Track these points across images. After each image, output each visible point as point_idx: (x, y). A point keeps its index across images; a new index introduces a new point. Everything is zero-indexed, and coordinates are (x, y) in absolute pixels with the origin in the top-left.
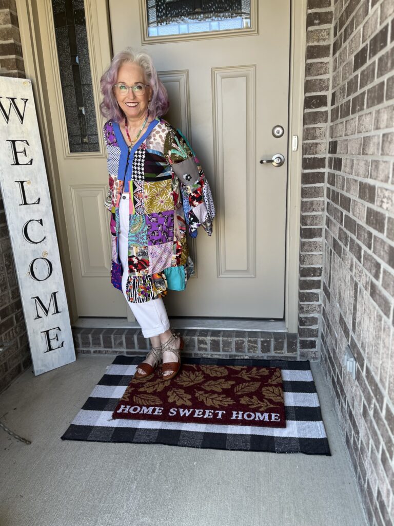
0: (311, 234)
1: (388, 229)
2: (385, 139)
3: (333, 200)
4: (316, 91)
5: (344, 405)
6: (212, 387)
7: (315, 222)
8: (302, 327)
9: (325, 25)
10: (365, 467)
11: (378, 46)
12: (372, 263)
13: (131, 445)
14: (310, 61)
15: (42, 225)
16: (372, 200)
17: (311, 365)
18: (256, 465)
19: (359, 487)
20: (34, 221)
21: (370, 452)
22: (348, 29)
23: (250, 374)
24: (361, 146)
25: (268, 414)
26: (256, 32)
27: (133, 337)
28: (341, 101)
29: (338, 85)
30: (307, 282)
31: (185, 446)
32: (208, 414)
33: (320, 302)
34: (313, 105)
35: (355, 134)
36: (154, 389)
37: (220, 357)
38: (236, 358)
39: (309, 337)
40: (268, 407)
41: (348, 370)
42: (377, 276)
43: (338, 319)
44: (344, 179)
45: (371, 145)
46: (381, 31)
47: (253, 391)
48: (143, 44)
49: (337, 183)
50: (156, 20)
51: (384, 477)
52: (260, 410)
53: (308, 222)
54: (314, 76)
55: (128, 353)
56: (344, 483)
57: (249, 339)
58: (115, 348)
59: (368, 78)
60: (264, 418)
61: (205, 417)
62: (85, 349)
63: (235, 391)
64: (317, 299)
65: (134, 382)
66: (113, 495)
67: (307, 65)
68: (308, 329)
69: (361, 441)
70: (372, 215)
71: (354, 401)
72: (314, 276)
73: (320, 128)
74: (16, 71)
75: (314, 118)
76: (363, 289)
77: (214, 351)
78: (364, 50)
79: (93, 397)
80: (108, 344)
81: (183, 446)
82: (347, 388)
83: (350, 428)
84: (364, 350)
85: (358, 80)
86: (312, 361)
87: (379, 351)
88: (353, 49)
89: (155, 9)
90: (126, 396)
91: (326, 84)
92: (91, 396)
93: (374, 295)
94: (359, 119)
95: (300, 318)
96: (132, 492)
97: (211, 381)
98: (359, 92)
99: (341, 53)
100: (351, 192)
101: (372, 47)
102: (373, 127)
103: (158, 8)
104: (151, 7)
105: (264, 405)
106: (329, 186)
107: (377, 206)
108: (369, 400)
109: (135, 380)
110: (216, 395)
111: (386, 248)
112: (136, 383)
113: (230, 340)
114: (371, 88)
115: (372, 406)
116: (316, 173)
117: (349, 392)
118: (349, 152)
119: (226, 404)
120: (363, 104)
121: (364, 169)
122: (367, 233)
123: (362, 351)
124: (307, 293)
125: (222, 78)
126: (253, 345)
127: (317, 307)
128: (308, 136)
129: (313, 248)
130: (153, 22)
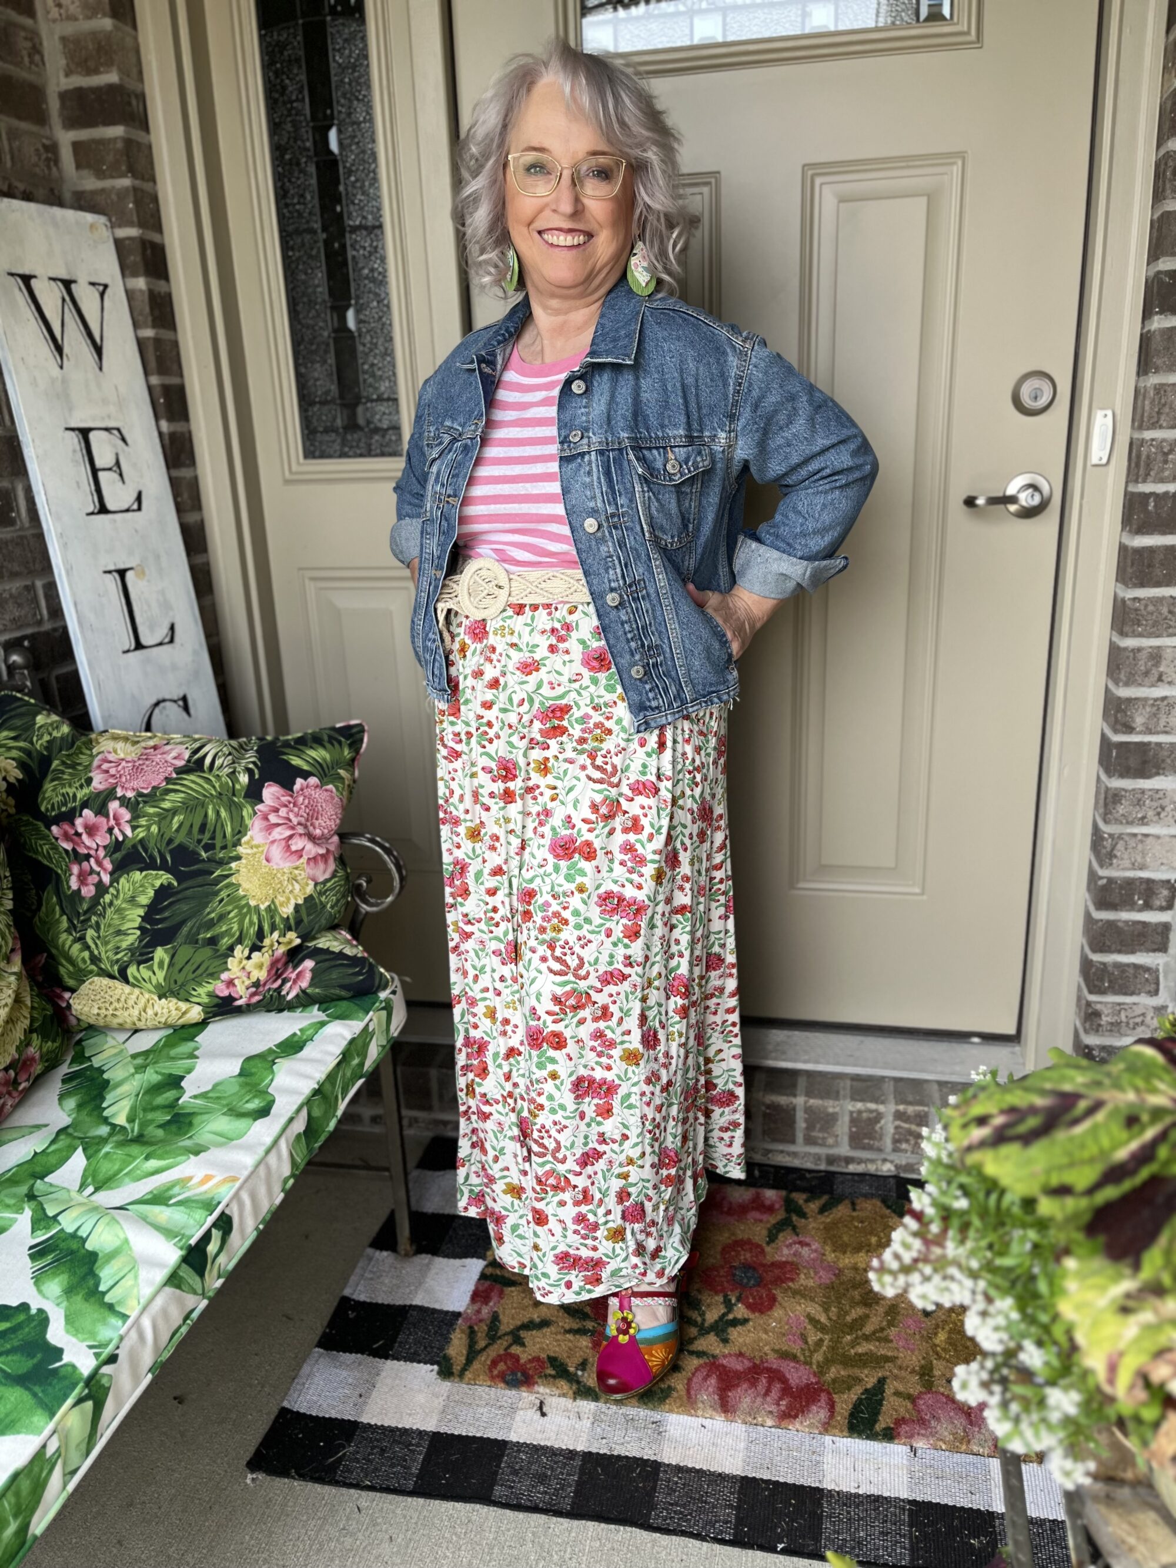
0: (1145, 762)
7: (1162, 723)
26: (973, 37)
30: (1117, 927)
33: (1164, 998)
37: (796, 1163)
38: (852, 1168)
53: (1139, 721)
57: (901, 1107)
64: (1153, 986)
72: (1148, 906)
74: (126, 182)
77: (774, 1140)
79: (355, 1297)
95: (1087, 1047)
113: (831, 1106)
124: (1117, 965)
125: (842, 200)
126: (913, 1127)
127: (1150, 1014)
128: (1159, 413)
129: (1151, 813)
130: (600, 5)
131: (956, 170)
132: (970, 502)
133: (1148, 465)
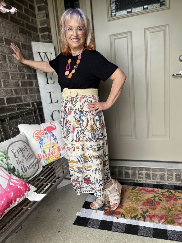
20: (56, 111)
26: (169, 8)
37: (151, 183)
38: (160, 184)
48: (108, 21)
50: (115, 8)
57: (168, 173)
74: (48, 40)
77: (147, 179)
89: (114, 3)
103: (116, 2)
104: (113, 3)
113: (156, 173)
125: (150, 33)
126: (170, 176)
130: (113, 10)
131: (168, 27)
132: (173, 75)
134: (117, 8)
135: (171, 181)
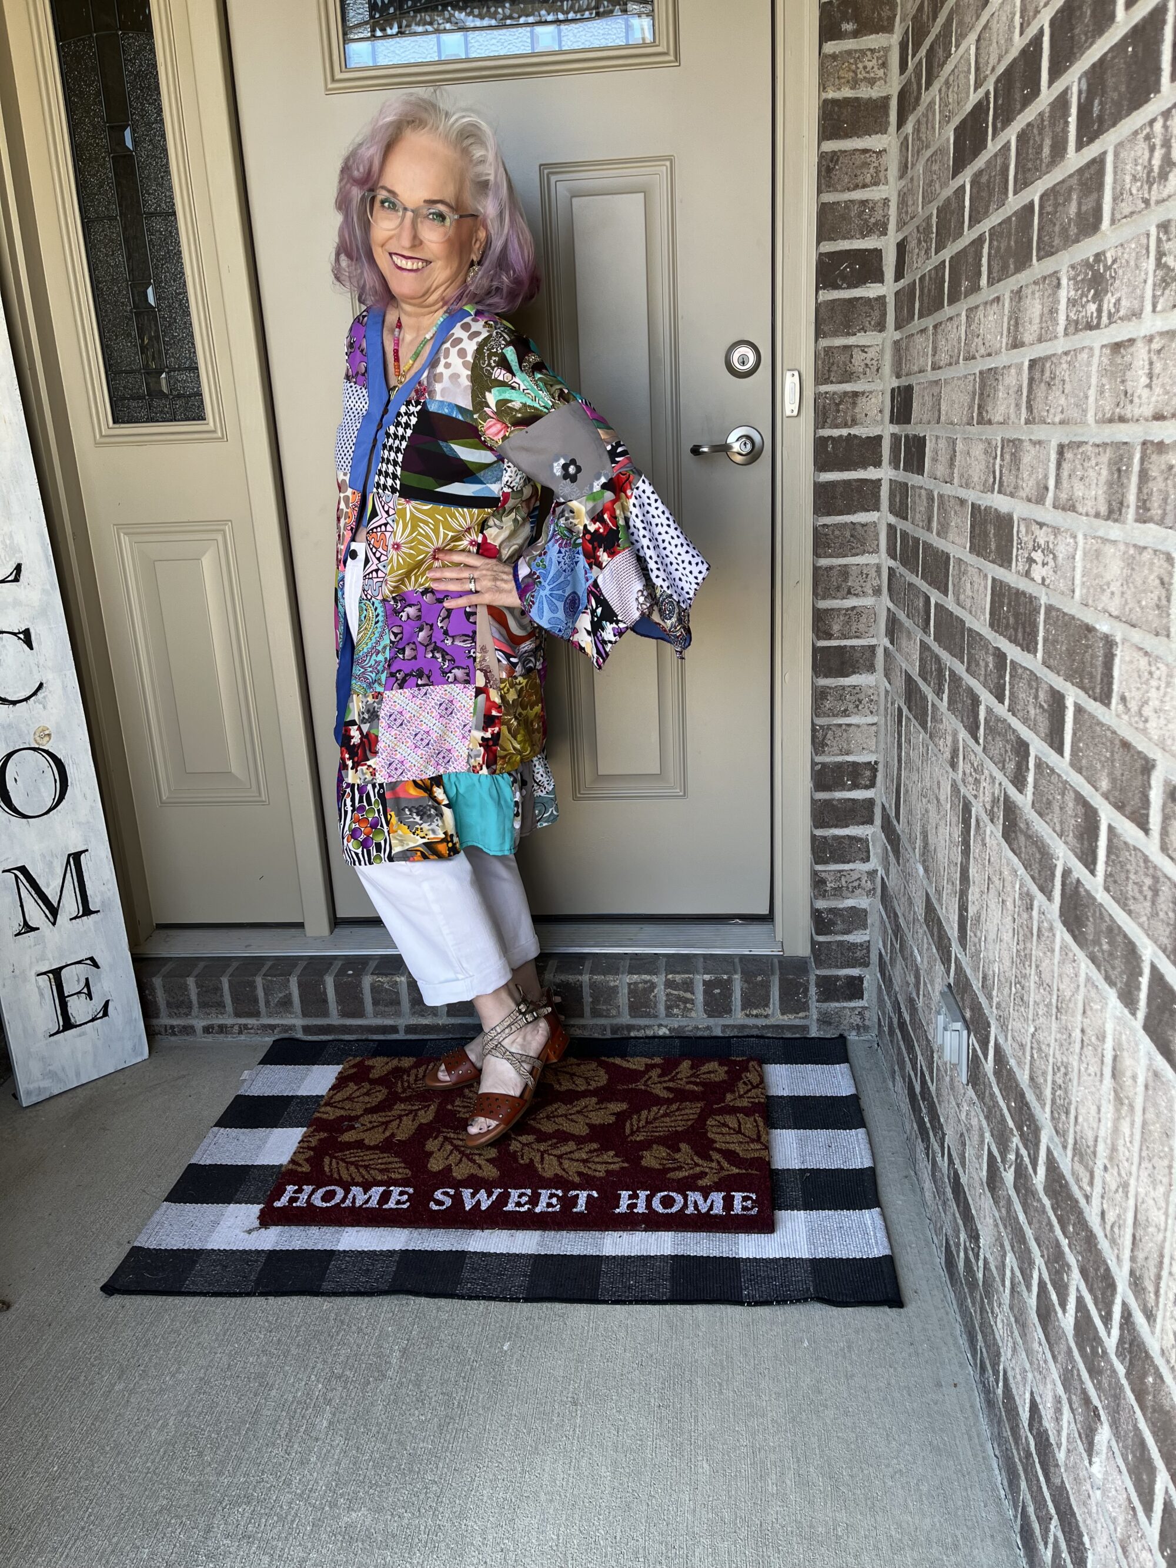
0: (843, 663)
1: (1045, 640)
2: (1037, 376)
3: (904, 563)
4: (852, 237)
5: (939, 1159)
6: (559, 1120)
7: (854, 629)
8: (821, 939)
9: (873, 36)
10: (997, 1337)
11: (1018, 96)
12: (1007, 741)
13: (317, 1301)
14: (830, 146)
15: (31, 648)
16: (1004, 558)
17: (850, 1048)
18: (687, 1342)
19: (982, 1395)
20: (4, 636)
21: (1008, 1291)
22: (936, 47)
23: (672, 1080)
24: (974, 398)
25: (723, 1194)
26: (672, 58)
27: (324, 983)
28: (921, 266)
29: (912, 218)
30: (833, 805)
31: (477, 1298)
32: (546, 1201)
33: (874, 863)
34: (844, 278)
35: (957, 362)
36: (388, 1134)
37: (586, 1034)
38: (632, 1034)
39: (842, 967)
40: (727, 1173)
41: (947, 1057)
42: (1019, 782)
43: (920, 910)
44: (933, 500)
45: (1001, 395)
46: (1024, 52)
47: (679, 1129)
48: (329, 91)
49: (914, 510)
50: (367, 18)
51: (1045, 1361)
52: (700, 1183)
53: (836, 628)
54: (843, 191)
55: (307, 1029)
56: (939, 1385)
57: (670, 976)
58: (270, 1015)
59: (991, 194)
60: (711, 1208)
61: (538, 1210)
62: (175, 1022)
63: (628, 1131)
64: (864, 855)
65: (325, 1116)
66: (259, 1450)
67: (822, 156)
68: (840, 943)
69: (985, 1259)
70: (1006, 601)
71: (964, 1144)
72: (855, 786)
73: (863, 349)
75: (845, 316)
76: (985, 818)
78: (980, 108)
79: (202, 1163)
80: (246, 1005)
81: (470, 1298)
82: (946, 1110)
83: (957, 1225)
84: (990, 997)
85: (964, 201)
86: (852, 1037)
87: (1025, 998)
88: (951, 107)
90: (301, 1159)
91: (878, 215)
92: (193, 1161)
93: (1013, 835)
94: (967, 317)
95: (817, 910)
96: (317, 1440)
97: (556, 1106)
98: (969, 236)
99: (918, 121)
100: (951, 536)
101: (1000, 102)
102: (1004, 340)
105: (711, 1169)
106: (892, 519)
107: (1018, 572)
108: (1002, 1139)
109: (328, 1108)
110: (571, 1145)
111: (1042, 695)
112: (332, 1117)
113: (612, 980)
114: (1000, 224)
115: (1012, 1156)
116: (855, 480)
117: (951, 1121)
118: (943, 418)
119: (600, 1171)
120: (979, 274)
121: (983, 466)
122: (994, 654)
123: (983, 999)
124: (836, 838)
125: (574, 194)
126: (682, 993)
127: (865, 878)
128: (829, 371)
129: (851, 706)
130: (359, 25)
131: (665, 170)
132: (696, 451)
133: (825, 414)
134: (377, 16)
135: (683, 1016)
